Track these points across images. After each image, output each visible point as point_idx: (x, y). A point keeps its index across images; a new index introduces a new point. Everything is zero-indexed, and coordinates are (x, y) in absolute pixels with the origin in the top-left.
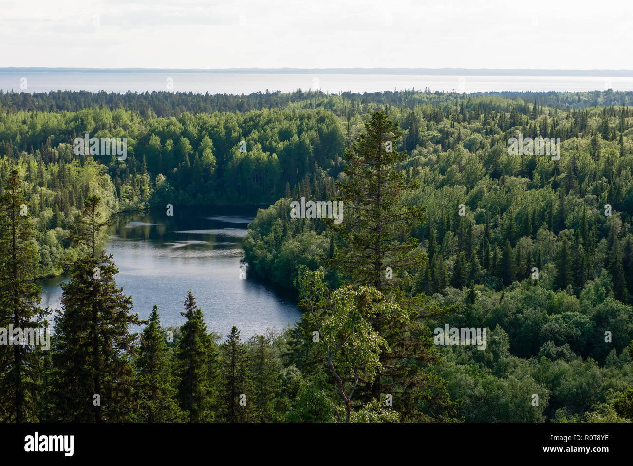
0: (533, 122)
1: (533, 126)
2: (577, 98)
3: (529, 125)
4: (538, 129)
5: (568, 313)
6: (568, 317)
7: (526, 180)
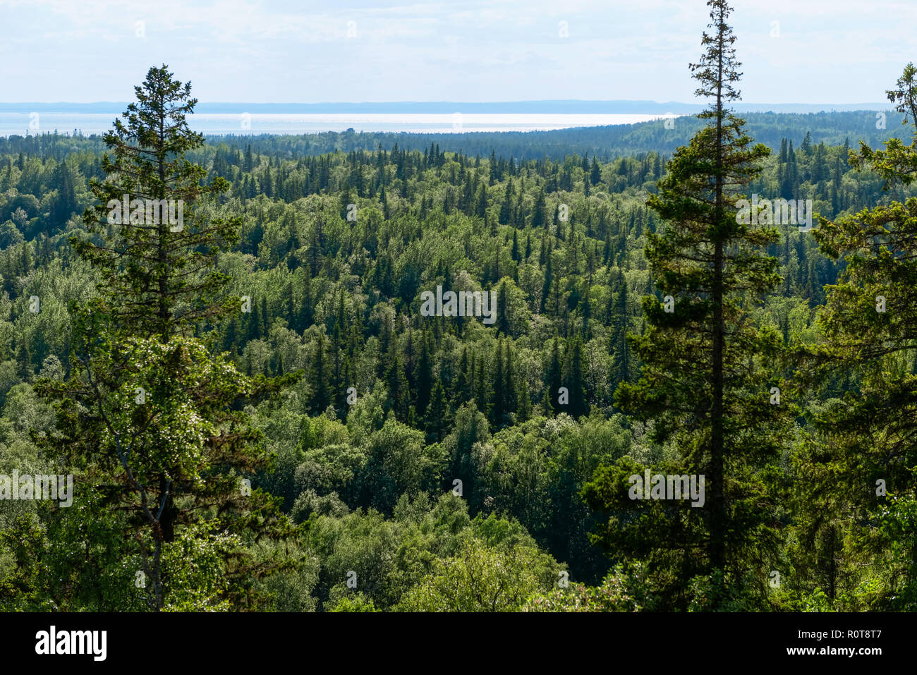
0: (249, 175)
1: (249, 179)
2: (304, 143)
3: (244, 179)
4: (257, 184)
5: (333, 446)
6: (332, 452)
7: (250, 256)
